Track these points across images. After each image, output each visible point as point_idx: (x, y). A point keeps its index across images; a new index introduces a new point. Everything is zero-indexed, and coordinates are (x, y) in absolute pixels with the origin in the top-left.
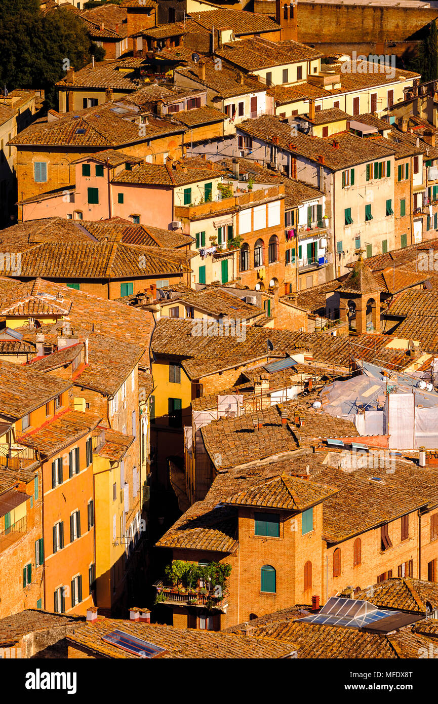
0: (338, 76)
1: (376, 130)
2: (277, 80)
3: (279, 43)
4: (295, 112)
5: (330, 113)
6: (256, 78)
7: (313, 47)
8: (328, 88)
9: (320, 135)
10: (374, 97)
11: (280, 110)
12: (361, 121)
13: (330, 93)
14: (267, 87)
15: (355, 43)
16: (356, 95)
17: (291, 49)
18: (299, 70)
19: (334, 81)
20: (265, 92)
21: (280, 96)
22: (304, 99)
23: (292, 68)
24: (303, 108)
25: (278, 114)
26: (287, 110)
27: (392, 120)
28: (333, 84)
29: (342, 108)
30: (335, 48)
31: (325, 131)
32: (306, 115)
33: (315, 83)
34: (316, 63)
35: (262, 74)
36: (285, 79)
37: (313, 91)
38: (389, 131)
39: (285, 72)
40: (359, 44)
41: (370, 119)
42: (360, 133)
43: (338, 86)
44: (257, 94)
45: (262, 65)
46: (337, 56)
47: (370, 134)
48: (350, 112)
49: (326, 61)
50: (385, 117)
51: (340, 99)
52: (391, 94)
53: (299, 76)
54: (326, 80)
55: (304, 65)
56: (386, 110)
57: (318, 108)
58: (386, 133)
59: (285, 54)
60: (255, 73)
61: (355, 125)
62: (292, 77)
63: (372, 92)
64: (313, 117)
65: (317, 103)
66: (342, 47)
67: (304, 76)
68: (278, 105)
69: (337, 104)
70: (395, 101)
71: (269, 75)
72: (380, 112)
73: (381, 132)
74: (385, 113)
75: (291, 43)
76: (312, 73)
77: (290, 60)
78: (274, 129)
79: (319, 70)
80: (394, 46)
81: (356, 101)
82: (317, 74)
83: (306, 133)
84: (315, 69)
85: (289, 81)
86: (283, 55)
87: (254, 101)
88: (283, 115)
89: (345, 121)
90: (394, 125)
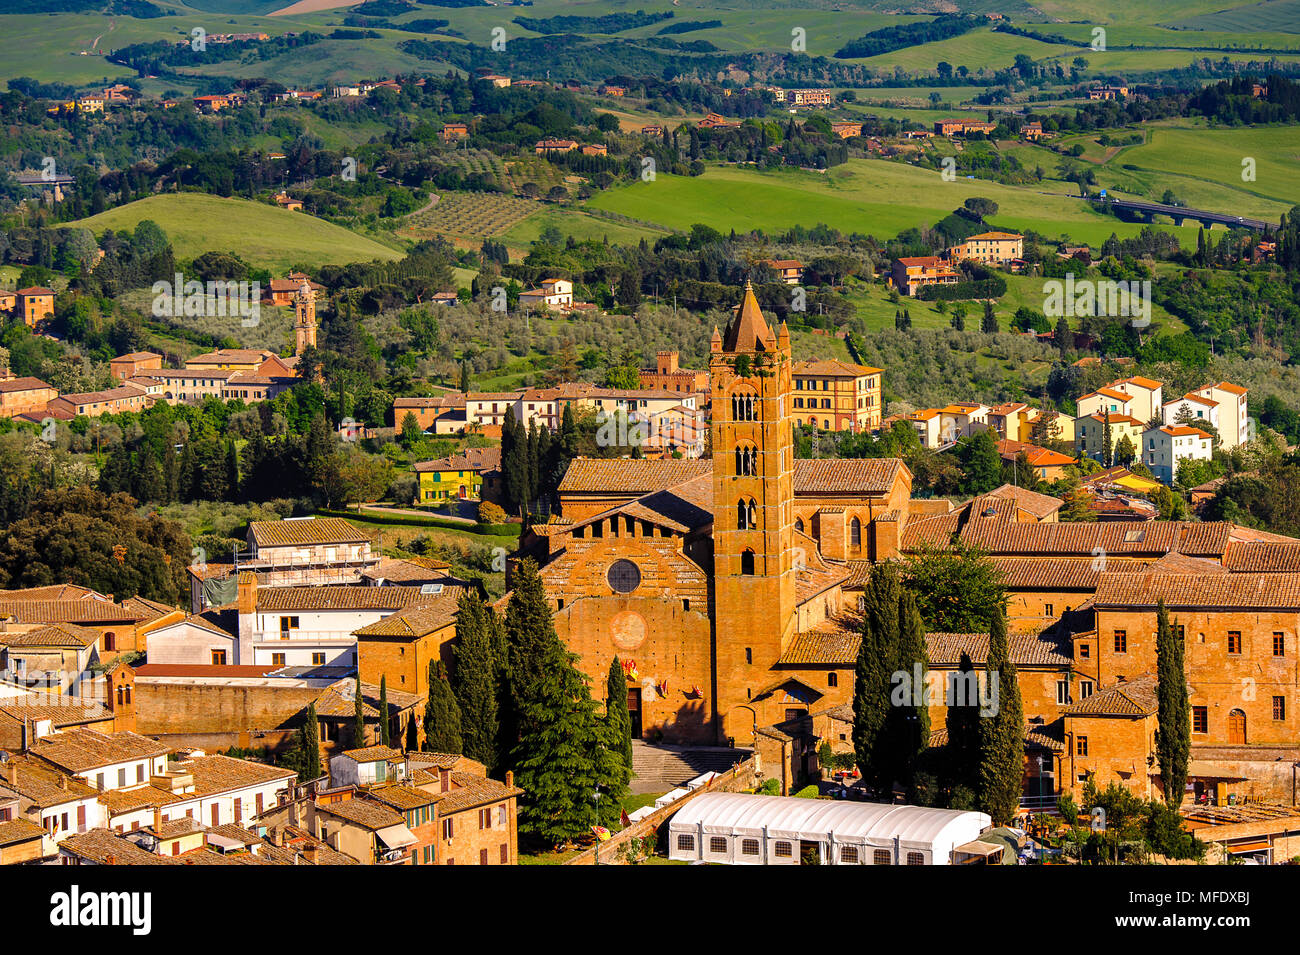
0: (191, 776)
1: (242, 845)
2: (111, 783)
3: (113, 736)
4: (135, 824)
5: (181, 824)
6: (83, 781)
7: (156, 739)
8: (178, 792)
9: (169, 853)
10: (238, 802)
11: (116, 822)
12: (222, 834)
13: (180, 799)
14: (99, 793)
15: (212, 734)
16: (214, 801)
17: (128, 743)
18: (140, 769)
19: (186, 783)
20: (96, 799)
21: (116, 804)
22: (147, 807)
23: (131, 768)
24: (145, 818)
25: (113, 827)
26: (126, 822)
27: (263, 832)
28: (185, 787)
29: (196, 817)
30: (185, 740)
31: (176, 847)
32: (150, 827)
33: (161, 785)
34: (162, 761)
35: (91, 776)
36: (122, 782)
37: (159, 797)
38: (259, 846)
39: (122, 772)
40: (217, 734)
41: (234, 830)
42: (221, 850)
43: (191, 790)
44: (85, 802)
45: (91, 764)
46: (189, 751)
47: (234, 850)
48: (208, 822)
49: (175, 757)
50: (254, 827)
51: (194, 805)
52: (259, 797)
53: (140, 777)
54: (176, 782)
55: (146, 763)
56: (254, 818)
57: (165, 818)
58: (255, 848)
59: (121, 750)
60: (82, 775)
61: (214, 839)
62: (131, 778)
63: (236, 795)
64: (160, 830)
65: (164, 812)
66: (195, 740)
67: (147, 777)
68: (113, 815)
69: (189, 813)
70: (266, 808)
71: (100, 777)
72: (247, 822)
73: (248, 847)
74: (253, 823)
75: (128, 735)
76: (157, 773)
77: (127, 757)
78: (108, 846)
79: (165, 769)
80: (262, 736)
81: (215, 808)
82: (163, 774)
83: (151, 851)
84: (161, 768)
85: (127, 785)
86: (118, 750)
87: (81, 811)
88: (120, 828)
89: (201, 835)
90: (265, 837)
